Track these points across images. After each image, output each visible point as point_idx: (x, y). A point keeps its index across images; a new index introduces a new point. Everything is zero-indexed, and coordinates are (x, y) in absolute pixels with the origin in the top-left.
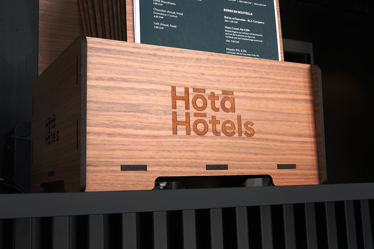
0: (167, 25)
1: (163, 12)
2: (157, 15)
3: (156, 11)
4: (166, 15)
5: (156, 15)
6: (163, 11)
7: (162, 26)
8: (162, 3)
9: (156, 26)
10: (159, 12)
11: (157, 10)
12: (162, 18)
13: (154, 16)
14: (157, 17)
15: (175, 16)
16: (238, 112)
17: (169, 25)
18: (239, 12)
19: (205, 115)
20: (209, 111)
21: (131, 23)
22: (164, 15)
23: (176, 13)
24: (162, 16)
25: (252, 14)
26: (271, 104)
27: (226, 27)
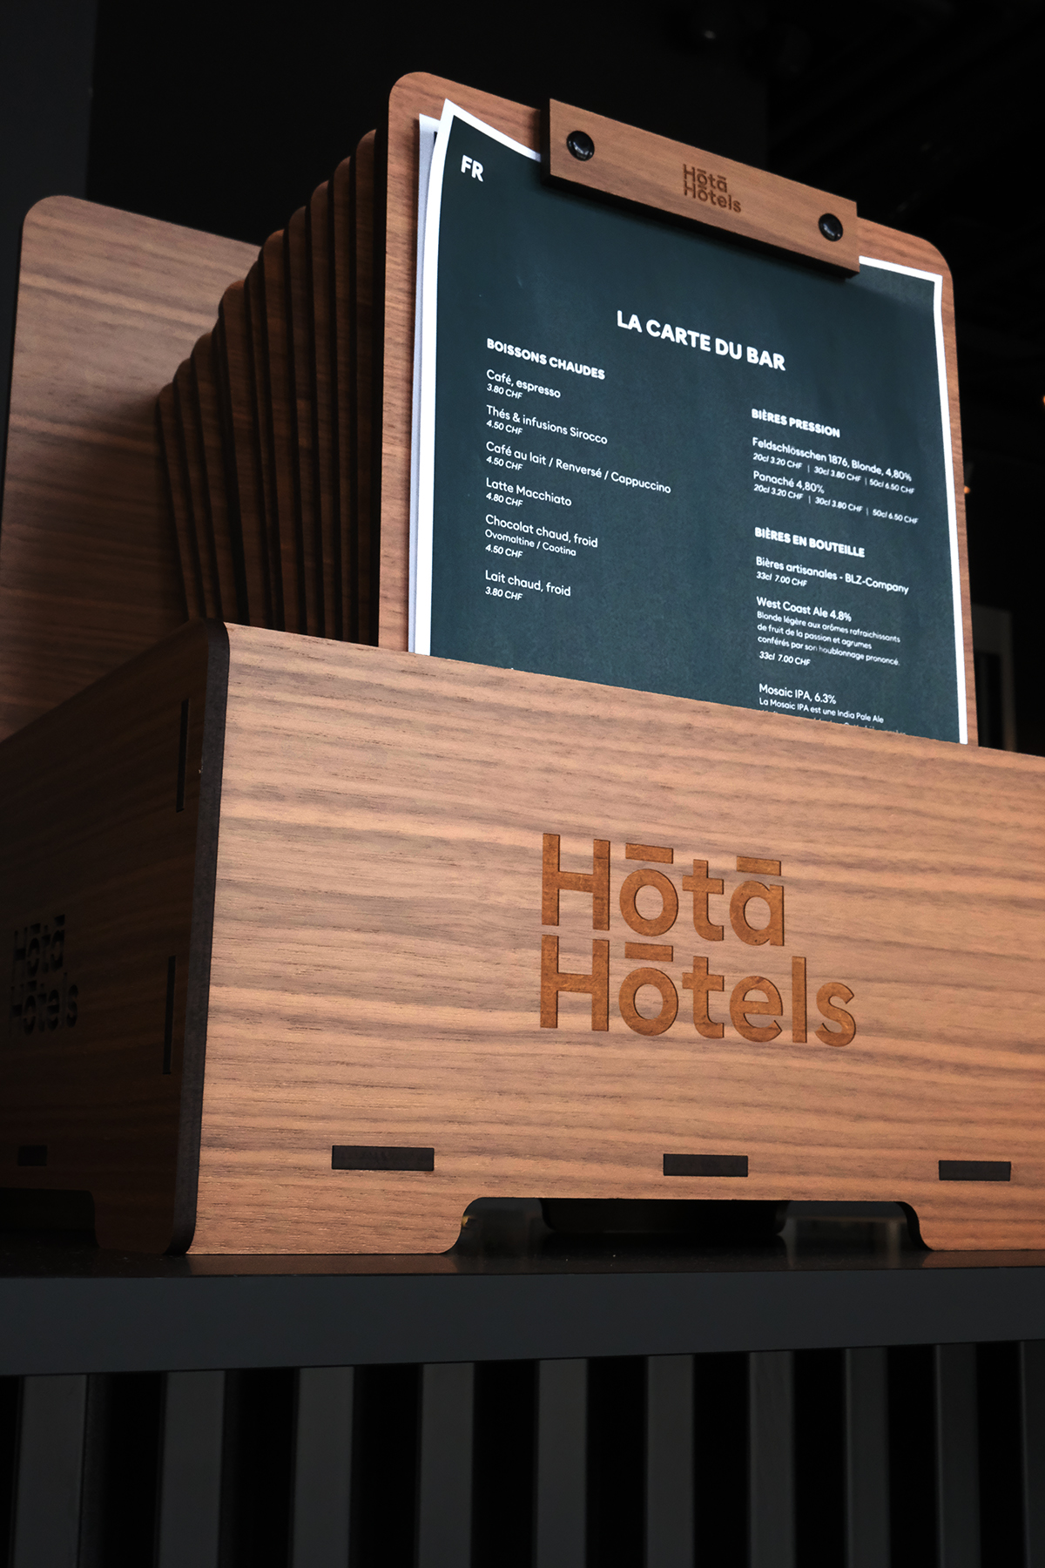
0: (537, 586)
1: (521, 534)
2: (500, 543)
3: (496, 529)
4: (531, 544)
5: (494, 542)
6: (520, 527)
7: (516, 589)
8: (520, 496)
9: (494, 585)
10: (506, 531)
11: (500, 523)
12: (518, 554)
13: (488, 548)
14: (497, 550)
15: (566, 551)
16: (795, 945)
17: (543, 586)
18: (813, 543)
19: (668, 954)
20: (683, 936)
21: (398, 573)
22: (525, 542)
23: (571, 537)
24: (516, 547)
25: (861, 553)
26: (924, 918)
27: (761, 601)
